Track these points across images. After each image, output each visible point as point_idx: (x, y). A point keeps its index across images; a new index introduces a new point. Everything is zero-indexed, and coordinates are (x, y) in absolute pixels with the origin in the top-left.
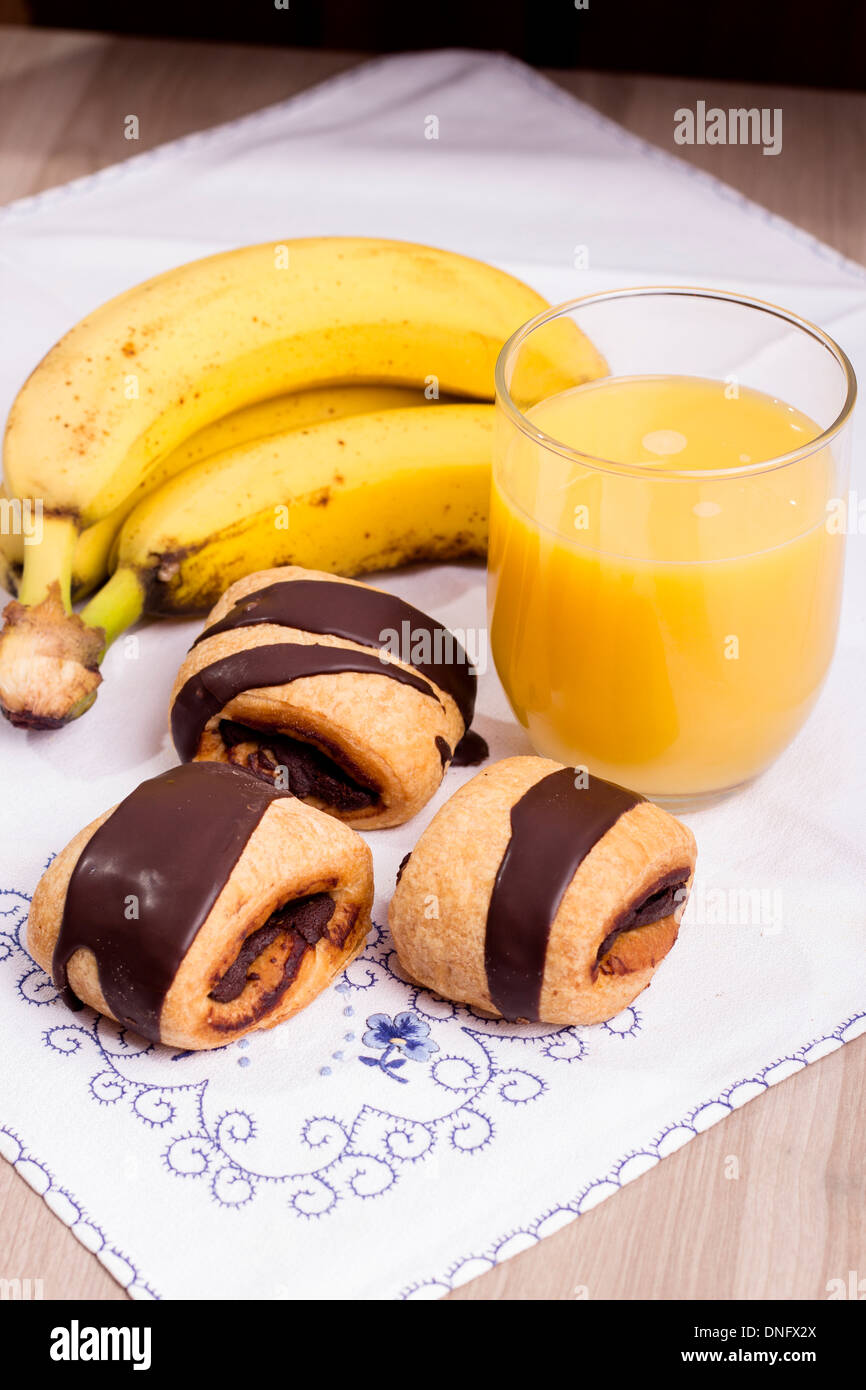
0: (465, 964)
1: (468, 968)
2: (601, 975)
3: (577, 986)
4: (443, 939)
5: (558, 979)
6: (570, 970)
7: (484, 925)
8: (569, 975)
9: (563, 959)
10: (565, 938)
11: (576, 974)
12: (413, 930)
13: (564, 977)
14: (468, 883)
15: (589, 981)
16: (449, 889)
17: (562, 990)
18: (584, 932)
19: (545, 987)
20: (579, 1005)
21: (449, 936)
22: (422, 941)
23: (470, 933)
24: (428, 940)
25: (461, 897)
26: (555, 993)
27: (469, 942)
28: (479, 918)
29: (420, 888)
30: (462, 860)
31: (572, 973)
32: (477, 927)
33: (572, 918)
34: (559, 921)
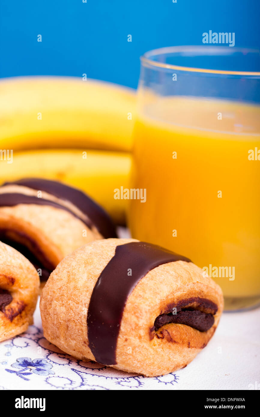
0: (76, 321)
1: (78, 324)
2: (155, 338)
3: (140, 337)
4: (65, 307)
5: (129, 330)
6: (137, 325)
7: (90, 297)
8: (135, 328)
9: (133, 317)
10: (136, 304)
11: (140, 328)
12: (51, 304)
13: (133, 329)
14: (85, 277)
15: (147, 337)
16: (74, 279)
17: (131, 338)
18: (148, 303)
19: (120, 336)
20: (140, 352)
21: (69, 304)
22: (55, 310)
23: (81, 301)
24: (58, 308)
25: (80, 282)
26: (126, 340)
27: (80, 306)
28: (88, 294)
29: (58, 279)
30: (84, 265)
31: (137, 327)
32: (86, 298)
33: (141, 294)
34: (133, 295)
